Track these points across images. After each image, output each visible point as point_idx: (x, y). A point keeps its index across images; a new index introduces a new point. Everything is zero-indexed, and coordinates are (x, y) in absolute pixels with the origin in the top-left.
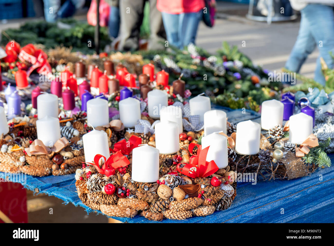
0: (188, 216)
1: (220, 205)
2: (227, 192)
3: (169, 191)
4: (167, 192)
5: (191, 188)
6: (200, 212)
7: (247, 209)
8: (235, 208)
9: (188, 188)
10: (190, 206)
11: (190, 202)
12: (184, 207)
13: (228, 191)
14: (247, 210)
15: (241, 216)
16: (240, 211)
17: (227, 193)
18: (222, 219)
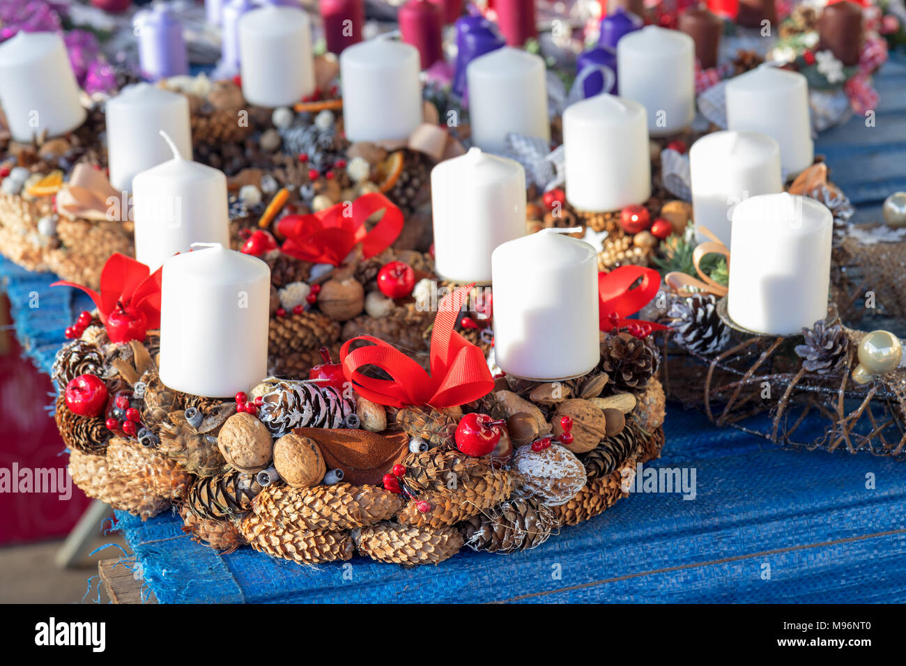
0: (327, 554)
1: (482, 532)
2: (539, 483)
3: (252, 444)
4: (241, 446)
5: (360, 444)
6: (381, 548)
7: (649, 560)
8: (583, 549)
9: (347, 445)
10: (329, 519)
11: (331, 501)
12: (303, 519)
13: (542, 478)
14: (650, 564)
15: (607, 585)
16: (610, 565)
17: (536, 486)
18: (498, 588)
